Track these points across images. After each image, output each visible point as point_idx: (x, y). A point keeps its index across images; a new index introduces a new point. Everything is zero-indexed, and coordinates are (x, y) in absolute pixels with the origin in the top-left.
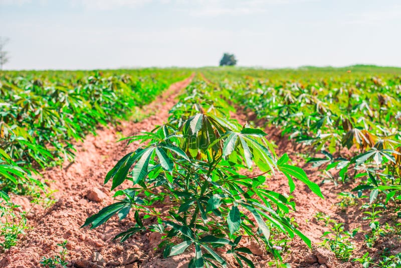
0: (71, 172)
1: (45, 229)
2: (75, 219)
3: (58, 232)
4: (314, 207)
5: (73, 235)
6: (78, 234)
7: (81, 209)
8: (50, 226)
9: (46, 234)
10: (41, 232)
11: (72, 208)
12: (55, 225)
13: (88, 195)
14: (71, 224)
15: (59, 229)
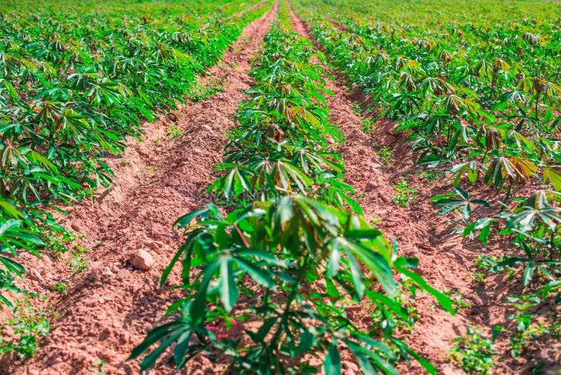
0: (107, 201)
1: (74, 326)
2: (115, 305)
3: (92, 331)
4: (441, 277)
5: (112, 335)
6: (119, 332)
7: (122, 286)
8: (81, 320)
9: (75, 333)
10: (69, 330)
11: (110, 284)
12: (87, 319)
13: (131, 260)
14: (109, 315)
15: (93, 325)
